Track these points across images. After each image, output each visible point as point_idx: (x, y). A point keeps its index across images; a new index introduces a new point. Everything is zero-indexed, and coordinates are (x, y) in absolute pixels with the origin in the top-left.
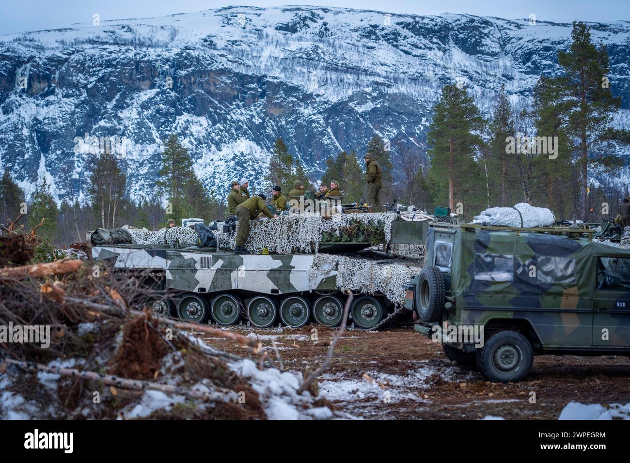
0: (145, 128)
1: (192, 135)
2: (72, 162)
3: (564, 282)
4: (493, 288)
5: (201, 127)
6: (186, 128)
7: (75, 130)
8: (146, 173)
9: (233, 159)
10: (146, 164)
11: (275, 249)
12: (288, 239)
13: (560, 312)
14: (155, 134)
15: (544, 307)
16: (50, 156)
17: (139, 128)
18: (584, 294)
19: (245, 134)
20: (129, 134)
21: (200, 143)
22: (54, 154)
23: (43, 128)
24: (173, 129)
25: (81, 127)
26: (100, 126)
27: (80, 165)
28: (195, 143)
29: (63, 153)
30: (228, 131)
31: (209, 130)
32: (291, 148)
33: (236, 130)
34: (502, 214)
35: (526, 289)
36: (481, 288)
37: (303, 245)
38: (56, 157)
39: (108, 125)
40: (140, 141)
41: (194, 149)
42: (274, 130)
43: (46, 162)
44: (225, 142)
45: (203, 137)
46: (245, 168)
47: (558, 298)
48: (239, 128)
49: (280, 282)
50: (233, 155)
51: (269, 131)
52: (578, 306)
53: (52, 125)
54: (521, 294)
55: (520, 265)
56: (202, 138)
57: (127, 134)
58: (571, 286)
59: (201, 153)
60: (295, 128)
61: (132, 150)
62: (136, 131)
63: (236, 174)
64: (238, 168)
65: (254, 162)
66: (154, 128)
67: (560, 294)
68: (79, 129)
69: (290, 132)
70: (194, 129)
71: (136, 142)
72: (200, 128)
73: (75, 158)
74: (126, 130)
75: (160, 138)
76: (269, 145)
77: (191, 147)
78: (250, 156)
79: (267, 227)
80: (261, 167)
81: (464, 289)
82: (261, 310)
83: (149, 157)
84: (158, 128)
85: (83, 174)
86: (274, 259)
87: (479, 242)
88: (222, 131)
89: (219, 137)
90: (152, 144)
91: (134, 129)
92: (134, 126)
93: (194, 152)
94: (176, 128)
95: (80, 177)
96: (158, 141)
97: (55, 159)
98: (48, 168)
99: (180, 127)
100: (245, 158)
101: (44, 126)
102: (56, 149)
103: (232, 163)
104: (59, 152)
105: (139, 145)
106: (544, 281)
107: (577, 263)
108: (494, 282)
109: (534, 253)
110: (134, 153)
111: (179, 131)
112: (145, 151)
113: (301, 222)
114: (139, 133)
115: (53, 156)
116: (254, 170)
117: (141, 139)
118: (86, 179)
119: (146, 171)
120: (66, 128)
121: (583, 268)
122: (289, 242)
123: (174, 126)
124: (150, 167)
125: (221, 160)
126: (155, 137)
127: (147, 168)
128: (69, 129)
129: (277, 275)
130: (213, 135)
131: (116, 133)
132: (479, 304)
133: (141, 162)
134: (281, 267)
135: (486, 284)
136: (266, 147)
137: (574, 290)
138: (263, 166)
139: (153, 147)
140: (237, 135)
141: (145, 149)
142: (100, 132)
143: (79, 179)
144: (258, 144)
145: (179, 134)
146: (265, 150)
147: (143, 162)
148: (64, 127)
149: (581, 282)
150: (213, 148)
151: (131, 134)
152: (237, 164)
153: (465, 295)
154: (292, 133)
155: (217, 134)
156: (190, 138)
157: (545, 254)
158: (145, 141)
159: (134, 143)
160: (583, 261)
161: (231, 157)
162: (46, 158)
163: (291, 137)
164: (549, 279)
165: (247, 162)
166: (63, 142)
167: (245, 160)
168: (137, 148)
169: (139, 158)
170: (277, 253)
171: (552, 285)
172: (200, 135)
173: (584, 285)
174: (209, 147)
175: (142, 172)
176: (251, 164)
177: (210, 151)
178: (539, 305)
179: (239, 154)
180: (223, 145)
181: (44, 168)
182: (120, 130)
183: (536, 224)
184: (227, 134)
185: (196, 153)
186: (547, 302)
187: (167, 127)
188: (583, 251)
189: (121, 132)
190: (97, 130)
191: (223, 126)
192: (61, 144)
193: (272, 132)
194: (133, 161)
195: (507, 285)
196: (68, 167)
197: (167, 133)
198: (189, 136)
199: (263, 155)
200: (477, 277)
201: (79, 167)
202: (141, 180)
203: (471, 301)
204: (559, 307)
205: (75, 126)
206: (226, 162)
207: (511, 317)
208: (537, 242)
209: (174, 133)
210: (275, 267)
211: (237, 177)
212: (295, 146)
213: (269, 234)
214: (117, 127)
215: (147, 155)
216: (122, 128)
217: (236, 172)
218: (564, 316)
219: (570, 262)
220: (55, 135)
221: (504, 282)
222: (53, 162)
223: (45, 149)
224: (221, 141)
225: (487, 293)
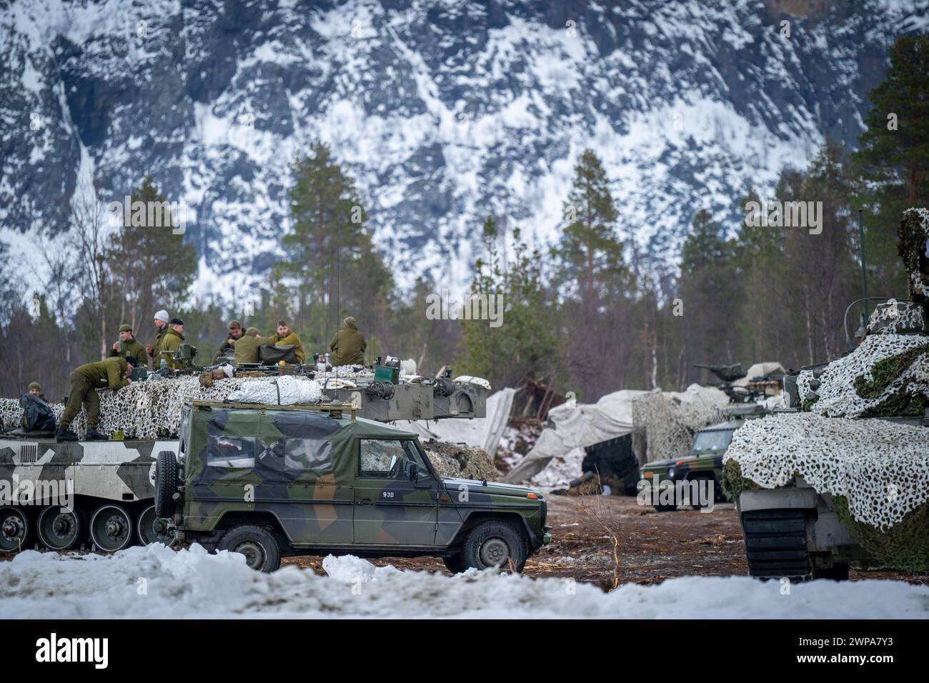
0: (396, 68)
1: (537, 86)
2: (177, 173)
3: (317, 468)
4: (231, 476)
5: (566, 63)
6: (520, 66)
7: (184, 76)
8: (401, 205)
9: (664, 158)
10: (397, 178)
11: (135, 432)
12: (153, 416)
13: (312, 503)
14: (426, 86)
15: (292, 498)
16: (107, 154)
17: (376, 68)
18: (342, 482)
19: (699, 78)
20: (346, 87)
21: (561, 109)
22: (122, 147)
23: (86, 70)
24: (480, 70)
25: (202, 66)
26: (259, 63)
27: (198, 180)
28: (546, 111)
29: (148, 144)
30: (647, 73)
31: (589, 69)
32: (846, 121)
33: (673, 69)
34: (251, 389)
35: (270, 477)
36: (215, 476)
37: (173, 426)
38: (126, 157)
39: (284, 59)
40: (381, 108)
41: (544, 131)
42: (789, 66)
43: (96, 173)
44: (639, 107)
45: (572, 91)
46: (698, 185)
47: (311, 487)
48: (681, 63)
49: (136, 482)
50: (663, 147)
51: (776, 69)
52: (334, 497)
53: (114, 59)
54: (264, 482)
55: (263, 449)
56: (567, 95)
57: (340, 88)
58: (326, 473)
59: (565, 142)
60: (857, 59)
61: (357, 134)
62: (368, 77)
63: (672, 205)
64: (679, 185)
65: (727, 166)
66: (424, 67)
67: (313, 483)
68: (194, 71)
69: (840, 72)
70: (543, 67)
71: (369, 109)
72: (560, 66)
73: (186, 162)
74: (337, 73)
75: (440, 98)
76: (776, 112)
77: (534, 122)
78: (716, 150)
79: (123, 399)
80: (748, 182)
81: (194, 476)
82: (112, 526)
83: (408, 155)
84: (433, 65)
85: (210, 208)
86: (127, 447)
87: (213, 423)
88: (627, 72)
89: (620, 90)
90: (416, 118)
91: (362, 72)
92: (362, 61)
93: (542, 139)
94: (488, 67)
95: (199, 216)
96: (435, 105)
97: (124, 165)
98: (103, 191)
99: (502, 63)
100: (701, 155)
101: (89, 63)
102: (126, 134)
103: (660, 171)
104: (135, 143)
105: (377, 121)
106: (292, 467)
107: (334, 446)
108: (232, 469)
109: (281, 435)
110: (364, 145)
111: (497, 73)
112: (396, 137)
113: (171, 391)
114: (378, 82)
115: (117, 156)
116: (728, 190)
117: (383, 100)
118: (218, 226)
119: (397, 198)
120: (157, 68)
121: (341, 452)
122: (154, 421)
123: (482, 61)
124: (410, 187)
125: (625, 161)
126: (423, 94)
127: (402, 188)
128: (164, 73)
129: (131, 471)
130: (602, 84)
131: (307, 85)
132: (214, 494)
133: (382, 169)
134: (137, 460)
135: (221, 470)
136: (765, 118)
137: (330, 478)
138: (756, 179)
139: (419, 126)
140: (677, 85)
141: (396, 131)
142: (259, 82)
143: (198, 225)
144: (741, 109)
145: (499, 86)
146: (763, 128)
147: (389, 171)
148: (148, 65)
149: (338, 469)
150: (603, 124)
151: (351, 87)
152: (676, 172)
153: (196, 484)
154: (849, 74)
155: (614, 83)
156: (530, 96)
157: (295, 436)
158: (393, 107)
159: (360, 112)
160: (341, 444)
161: (656, 152)
162: (98, 160)
163: (846, 88)
164: (299, 465)
165: (707, 166)
166: (147, 113)
167: (700, 160)
168: (370, 128)
169: (376, 157)
170: (135, 438)
171: (302, 471)
172: (563, 85)
173: (342, 472)
174: (590, 122)
175: (385, 202)
176: (717, 171)
177: (592, 134)
178: (286, 495)
179: (680, 143)
180: (631, 114)
181: (92, 190)
182: (319, 73)
183: (295, 400)
184: (643, 82)
185: (549, 142)
186: (296, 492)
187: (460, 62)
188: (342, 432)
189: (323, 79)
190: (249, 75)
191: (634, 59)
192: (141, 119)
193: (783, 73)
194: (361, 168)
195: (247, 472)
196: (163, 187)
197: (462, 80)
198: (529, 89)
199: (757, 144)
200: (210, 464)
201: (197, 187)
202: (383, 226)
203: (201, 490)
204: (312, 497)
205: (183, 63)
206: (642, 167)
207: (252, 510)
208: (286, 422)
209: (483, 83)
210: (129, 460)
211: (673, 213)
212: (858, 116)
213: (126, 410)
214: (312, 65)
215: (402, 149)
216: (325, 66)
217: (670, 199)
218: (317, 509)
219: (326, 445)
220: (123, 91)
221: (244, 469)
222: (119, 172)
223: (94, 134)
224: (625, 102)
225: (223, 481)
